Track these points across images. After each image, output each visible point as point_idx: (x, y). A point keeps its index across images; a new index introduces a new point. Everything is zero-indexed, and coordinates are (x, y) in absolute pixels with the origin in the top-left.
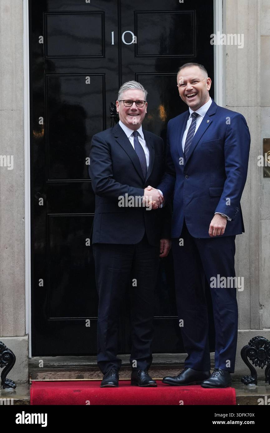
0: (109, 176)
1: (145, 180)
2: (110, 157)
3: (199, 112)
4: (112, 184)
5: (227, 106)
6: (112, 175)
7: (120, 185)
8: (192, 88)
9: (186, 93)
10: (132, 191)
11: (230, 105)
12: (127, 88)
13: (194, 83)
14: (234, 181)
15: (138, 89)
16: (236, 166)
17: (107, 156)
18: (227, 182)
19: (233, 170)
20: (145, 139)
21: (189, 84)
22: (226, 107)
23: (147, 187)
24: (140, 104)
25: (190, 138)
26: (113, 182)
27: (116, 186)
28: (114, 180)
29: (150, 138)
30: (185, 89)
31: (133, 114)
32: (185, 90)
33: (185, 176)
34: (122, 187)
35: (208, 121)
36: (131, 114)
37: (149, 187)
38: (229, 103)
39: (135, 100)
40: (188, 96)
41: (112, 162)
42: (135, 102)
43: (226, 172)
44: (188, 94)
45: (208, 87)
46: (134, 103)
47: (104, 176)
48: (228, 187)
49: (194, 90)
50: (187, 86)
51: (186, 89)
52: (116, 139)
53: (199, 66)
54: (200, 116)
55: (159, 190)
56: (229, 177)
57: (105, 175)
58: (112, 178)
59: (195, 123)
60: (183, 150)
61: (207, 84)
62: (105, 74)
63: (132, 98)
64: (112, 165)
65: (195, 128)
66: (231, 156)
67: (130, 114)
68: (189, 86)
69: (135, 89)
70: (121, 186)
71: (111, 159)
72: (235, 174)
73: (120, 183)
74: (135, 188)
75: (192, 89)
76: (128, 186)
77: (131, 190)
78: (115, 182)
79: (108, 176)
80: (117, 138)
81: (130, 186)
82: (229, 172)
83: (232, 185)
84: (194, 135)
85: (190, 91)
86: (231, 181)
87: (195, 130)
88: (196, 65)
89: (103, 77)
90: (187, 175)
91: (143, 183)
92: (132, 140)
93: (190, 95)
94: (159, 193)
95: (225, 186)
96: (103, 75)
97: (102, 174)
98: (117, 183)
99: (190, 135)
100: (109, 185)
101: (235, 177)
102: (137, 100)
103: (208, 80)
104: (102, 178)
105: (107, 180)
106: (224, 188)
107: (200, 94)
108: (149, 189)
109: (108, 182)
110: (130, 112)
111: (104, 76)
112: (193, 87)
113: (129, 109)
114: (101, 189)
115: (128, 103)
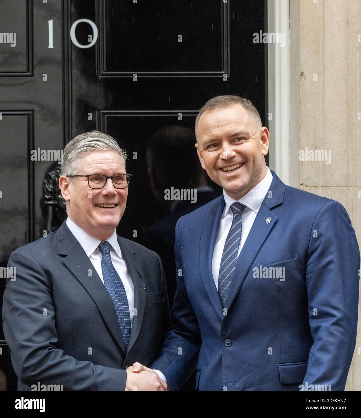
0: (50, 343)
1: (126, 350)
2: (50, 300)
3: (246, 201)
4: (58, 359)
5: (302, 184)
6: (55, 340)
7: (74, 360)
8: (234, 154)
9: (220, 164)
10: (100, 374)
11: (309, 184)
12: (90, 148)
13: (237, 143)
14: (331, 348)
15: (113, 149)
16: (333, 316)
17: (44, 297)
18: (315, 352)
19: (326, 324)
20: (124, 257)
21: (226, 144)
22: (301, 186)
23: (132, 365)
24: (120, 182)
25: (231, 259)
26: (59, 357)
27: (65, 364)
28: (61, 352)
29: (134, 254)
30: (219, 155)
31: (106, 204)
32: (218, 158)
33: (224, 341)
34: (79, 366)
35: (269, 220)
36: (104, 204)
37: (137, 366)
38: (307, 179)
39: (110, 173)
40: (225, 170)
41: (56, 310)
42: (111, 178)
43: (311, 330)
44: (225, 167)
45: (264, 149)
46: (110, 181)
47: (39, 343)
48: (318, 363)
49: (238, 159)
50: (224, 151)
51: (221, 156)
52: (64, 259)
53: (243, 102)
54: (249, 210)
55: (158, 372)
56: (320, 339)
57: (42, 341)
58: (56, 345)
59: (240, 226)
60: (217, 285)
61: (261, 142)
62: (33, 111)
63: (104, 170)
64: (55, 317)
65: (240, 235)
66: (322, 295)
67: (101, 204)
68: (228, 150)
69: (106, 149)
70: (76, 364)
71: (53, 304)
72: (331, 334)
73: (74, 356)
74: (106, 368)
75: (234, 157)
76: (92, 365)
77: (99, 371)
78: (64, 355)
79: (48, 342)
80: (64, 256)
81: (94, 364)
82: (318, 329)
83: (326, 358)
84: (239, 252)
85: (229, 160)
86: (323, 349)
87: (240, 240)
88: (236, 101)
89: (29, 118)
90: (228, 340)
91: (123, 356)
92: (97, 262)
93: (229, 169)
94: (158, 378)
95: (311, 360)
96: (29, 115)
97: (35, 338)
98: (67, 357)
99: (229, 253)
100: (50, 363)
101: (331, 339)
102: (114, 175)
103: (263, 133)
104: (35, 346)
105: (46, 351)
106: (310, 365)
107: (251, 164)
108: (136, 370)
109: (49, 354)
110: (101, 200)
111: (31, 116)
112: (235, 151)
113: (100, 193)
114: (33, 371)
115: (96, 182)
